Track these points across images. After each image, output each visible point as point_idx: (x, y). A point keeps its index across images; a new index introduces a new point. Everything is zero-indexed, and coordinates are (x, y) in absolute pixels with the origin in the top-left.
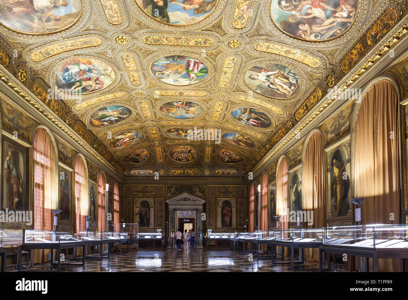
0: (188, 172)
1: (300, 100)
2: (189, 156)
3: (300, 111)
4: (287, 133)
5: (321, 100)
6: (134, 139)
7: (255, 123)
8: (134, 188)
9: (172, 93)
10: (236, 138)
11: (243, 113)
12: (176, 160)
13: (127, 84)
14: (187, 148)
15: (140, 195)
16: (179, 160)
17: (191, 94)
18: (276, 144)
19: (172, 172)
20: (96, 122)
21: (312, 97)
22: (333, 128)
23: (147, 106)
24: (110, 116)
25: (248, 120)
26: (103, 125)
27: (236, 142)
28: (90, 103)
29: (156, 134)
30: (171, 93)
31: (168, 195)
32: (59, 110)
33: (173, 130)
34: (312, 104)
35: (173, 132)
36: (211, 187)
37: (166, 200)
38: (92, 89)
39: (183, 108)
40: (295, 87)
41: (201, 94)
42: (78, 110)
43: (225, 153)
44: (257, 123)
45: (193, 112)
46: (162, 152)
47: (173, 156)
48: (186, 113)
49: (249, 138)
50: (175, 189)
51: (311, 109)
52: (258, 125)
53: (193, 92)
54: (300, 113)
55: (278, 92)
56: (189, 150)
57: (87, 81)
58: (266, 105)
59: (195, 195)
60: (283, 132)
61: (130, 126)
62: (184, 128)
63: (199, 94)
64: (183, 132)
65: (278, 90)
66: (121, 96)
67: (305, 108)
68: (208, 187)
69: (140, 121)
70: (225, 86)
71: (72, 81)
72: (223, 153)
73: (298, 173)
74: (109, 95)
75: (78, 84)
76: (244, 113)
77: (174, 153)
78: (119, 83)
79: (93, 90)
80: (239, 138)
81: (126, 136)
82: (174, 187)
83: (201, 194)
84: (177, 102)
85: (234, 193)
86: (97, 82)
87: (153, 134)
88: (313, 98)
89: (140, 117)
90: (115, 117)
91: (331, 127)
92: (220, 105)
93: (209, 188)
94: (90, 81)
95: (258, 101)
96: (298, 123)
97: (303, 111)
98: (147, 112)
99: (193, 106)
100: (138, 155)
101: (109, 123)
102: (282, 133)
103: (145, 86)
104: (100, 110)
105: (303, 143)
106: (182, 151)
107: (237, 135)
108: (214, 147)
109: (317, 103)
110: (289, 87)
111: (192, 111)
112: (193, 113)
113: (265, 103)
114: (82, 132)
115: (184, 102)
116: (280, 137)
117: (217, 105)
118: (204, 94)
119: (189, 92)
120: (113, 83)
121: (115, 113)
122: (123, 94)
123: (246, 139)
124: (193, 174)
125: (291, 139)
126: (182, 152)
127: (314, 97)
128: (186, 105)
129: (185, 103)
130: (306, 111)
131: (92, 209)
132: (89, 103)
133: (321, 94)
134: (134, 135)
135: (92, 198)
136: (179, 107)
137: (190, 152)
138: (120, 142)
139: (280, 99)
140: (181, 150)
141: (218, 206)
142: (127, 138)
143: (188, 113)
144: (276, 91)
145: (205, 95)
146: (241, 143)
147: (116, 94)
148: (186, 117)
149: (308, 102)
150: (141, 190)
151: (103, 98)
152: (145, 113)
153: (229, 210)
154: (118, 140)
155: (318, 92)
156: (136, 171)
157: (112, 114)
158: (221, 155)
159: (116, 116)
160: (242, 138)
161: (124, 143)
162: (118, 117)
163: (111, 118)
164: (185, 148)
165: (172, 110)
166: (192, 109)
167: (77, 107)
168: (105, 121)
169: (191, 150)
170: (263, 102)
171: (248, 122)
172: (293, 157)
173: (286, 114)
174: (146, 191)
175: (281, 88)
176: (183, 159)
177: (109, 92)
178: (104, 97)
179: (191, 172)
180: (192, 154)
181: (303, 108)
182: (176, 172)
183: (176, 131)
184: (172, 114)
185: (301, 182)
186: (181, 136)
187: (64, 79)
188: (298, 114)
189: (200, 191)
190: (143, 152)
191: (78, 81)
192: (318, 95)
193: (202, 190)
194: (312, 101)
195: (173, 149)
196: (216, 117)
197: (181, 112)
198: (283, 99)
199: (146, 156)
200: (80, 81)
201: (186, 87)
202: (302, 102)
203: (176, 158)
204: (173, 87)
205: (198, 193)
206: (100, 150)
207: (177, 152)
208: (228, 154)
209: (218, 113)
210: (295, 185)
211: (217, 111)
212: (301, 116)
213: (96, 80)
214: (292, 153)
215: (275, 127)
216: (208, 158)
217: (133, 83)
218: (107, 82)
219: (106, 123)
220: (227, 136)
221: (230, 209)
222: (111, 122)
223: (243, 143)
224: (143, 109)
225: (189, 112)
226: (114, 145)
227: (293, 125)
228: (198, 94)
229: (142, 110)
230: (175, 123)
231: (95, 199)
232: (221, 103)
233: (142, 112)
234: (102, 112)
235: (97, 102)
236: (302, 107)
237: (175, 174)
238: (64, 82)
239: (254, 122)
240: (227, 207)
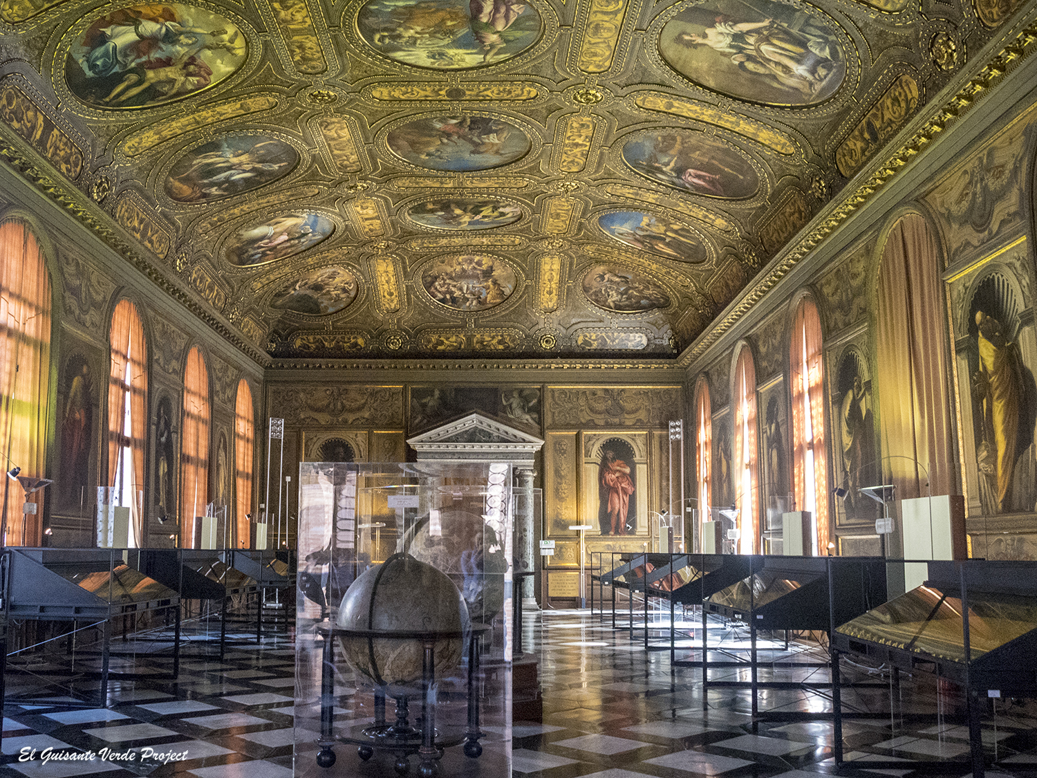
0: (482, 343)
1: (849, 108)
2: (487, 288)
3: (851, 144)
4: (812, 214)
5: (918, 110)
6: (304, 235)
7: (705, 180)
8: (302, 395)
9: (427, 93)
10: (642, 230)
11: (661, 151)
12: (442, 300)
13: (281, 71)
14: (479, 264)
15: (323, 418)
16: (454, 300)
17: (488, 93)
18: (777, 251)
19: (429, 341)
20: (185, 187)
21: (889, 102)
22: (965, 204)
23: (345, 133)
24: (230, 168)
25: (680, 171)
26: (205, 195)
27: (642, 243)
28: (166, 133)
29: (377, 218)
30: (422, 93)
31: (417, 421)
32: (72, 159)
33: (430, 206)
34: (889, 125)
35: (432, 211)
36: (563, 392)
37: (408, 437)
38: (174, 91)
39: (463, 137)
40: (829, 68)
41: (519, 92)
42: (131, 154)
43: (606, 277)
44: (712, 182)
45: (495, 148)
46: (396, 275)
47: (432, 289)
48: (473, 152)
49: (688, 231)
50: (440, 398)
51: (886, 141)
52: (714, 186)
53: (495, 89)
54: (851, 152)
55: (775, 85)
56: (484, 267)
57: (161, 70)
58: (738, 124)
59: (508, 422)
60: (800, 212)
61: (292, 195)
62: (468, 197)
63: (513, 94)
64: (465, 210)
65: (774, 77)
66: (264, 107)
67: (867, 136)
68: (553, 391)
69: (324, 179)
70: (598, 66)
71: (114, 71)
72: (602, 277)
73: (859, 353)
74: (226, 107)
75: (134, 78)
76: (664, 151)
77: (436, 278)
78: (259, 68)
79: (178, 94)
80: (654, 229)
81: (279, 228)
82: (437, 393)
83: (528, 417)
84: (443, 120)
85: (642, 415)
86: (192, 68)
87: (366, 219)
88: (893, 104)
89: (323, 169)
90: (245, 171)
91: (959, 202)
92: (583, 125)
93: (556, 395)
94: (168, 69)
95: (710, 112)
96: (849, 185)
97: (859, 144)
98: (347, 152)
99: (496, 131)
100: (317, 287)
101: (225, 190)
102: (796, 215)
103: (340, 73)
104: (199, 151)
105: (868, 251)
106: (464, 270)
107: (646, 220)
108: (571, 257)
109: (907, 121)
110: (808, 71)
111: (493, 144)
112: (497, 152)
113: (734, 119)
114: (141, 223)
115: (464, 120)
116: (790, 228)
117: (575, 125)
118: (529, 92)
119: (482, 88)
120: (240, 68)
121: (244, 158)
122: (271, 99)
123: (676, 232)
124: (501, 347)
125: (826, 235)
126: (463, 275)
127: (896, 100)
128: (471, 129)
129: (469, 120)
130: (873, 147)
131: (161, 473)
132: (164, 134)
133: (916, 93)
134: (305, 224)
135: (162, 435)
136: (448, 135)
137: (488, 273)
138: (260, 247)
139: (782, 108)
140: (458, 268)
141: (589, 459)
142: (281, 234)
143: (479, 153)
144: (767, 80)
145: (532, 95)
146: (661, 246)
147: (249, 101)
148: (471, 164)
149: (875, 115)
150: (325, 403)
151: (207, 115)
152: (339, 156)
153: (624, 474)
154: (254, 241)
155: (907, 85)
156: (311, 338)
157: (235, 160)
158: (595, 283)
159: (249, 167)
160: (662, 229)
161: (273, 249)
162: (253, 170)
163: (232, 175)
164: (471, 261)
165: (428, 144)
166: (493, 139)
167: (127, 145)
168: (212, 185)
169: (491, 269)
170: (725, 116)
171: (678, 177)
172: (836, 298)
173: (806, 152)
174: (343, 407)
175: (785, 73)
176: (468, 300)
177: (227, 97)
178: (211, 113)
179: (494, 342)
180: (495, 283)
181: (862, 134)
182: (442, 343)
183: (441, 210)
184: (428, 155)
185: (869, 385)
186: (460, 224)
187: (92, 67)
188: (844, 155)
189: (523, 408)
190: (332, 276)
191: (132, 71)
192: (906, 96)
193: (531, 404)
194: (887, 116)
195: (432, 267)
196: (573, 162)
197: (456, 149)
198: (792, 108)
199: (344, 290)
200: (140, 70)
201: (474, 74)
202: (854, 115)
203: (444, 293)
204: (427, 75)
205: (518, 412)
206: (194, 275)
207: (447, 274)
208: (617, 279)
209: (577, 151)
210: (850, 394)
211: (577, 145)
212: (856, 162)
213: (186, 65)
214: (833, 284)
215: (773, 195)
216: (550, 293)
217: (303, 68)
218: (222, 67)
219: (214, 191)
220: (612, 222)
221: (628, 470)
222: (232, 189)
223: (668, 245)
224: (332, 143)
225: (482, 149)
226: (239, 256)
227: (832, 191)
228: (510, 92)
229: (329, 145)
230: (438, 185)
231: (174, 436)
232: (586, 119)
233: (332, 152)
234: (205, 157)
235: (188, 128)
236: (856, 133)
237: (439, 348)
238: (89, 74)
239: (698, 177)
240: (618, 462)
